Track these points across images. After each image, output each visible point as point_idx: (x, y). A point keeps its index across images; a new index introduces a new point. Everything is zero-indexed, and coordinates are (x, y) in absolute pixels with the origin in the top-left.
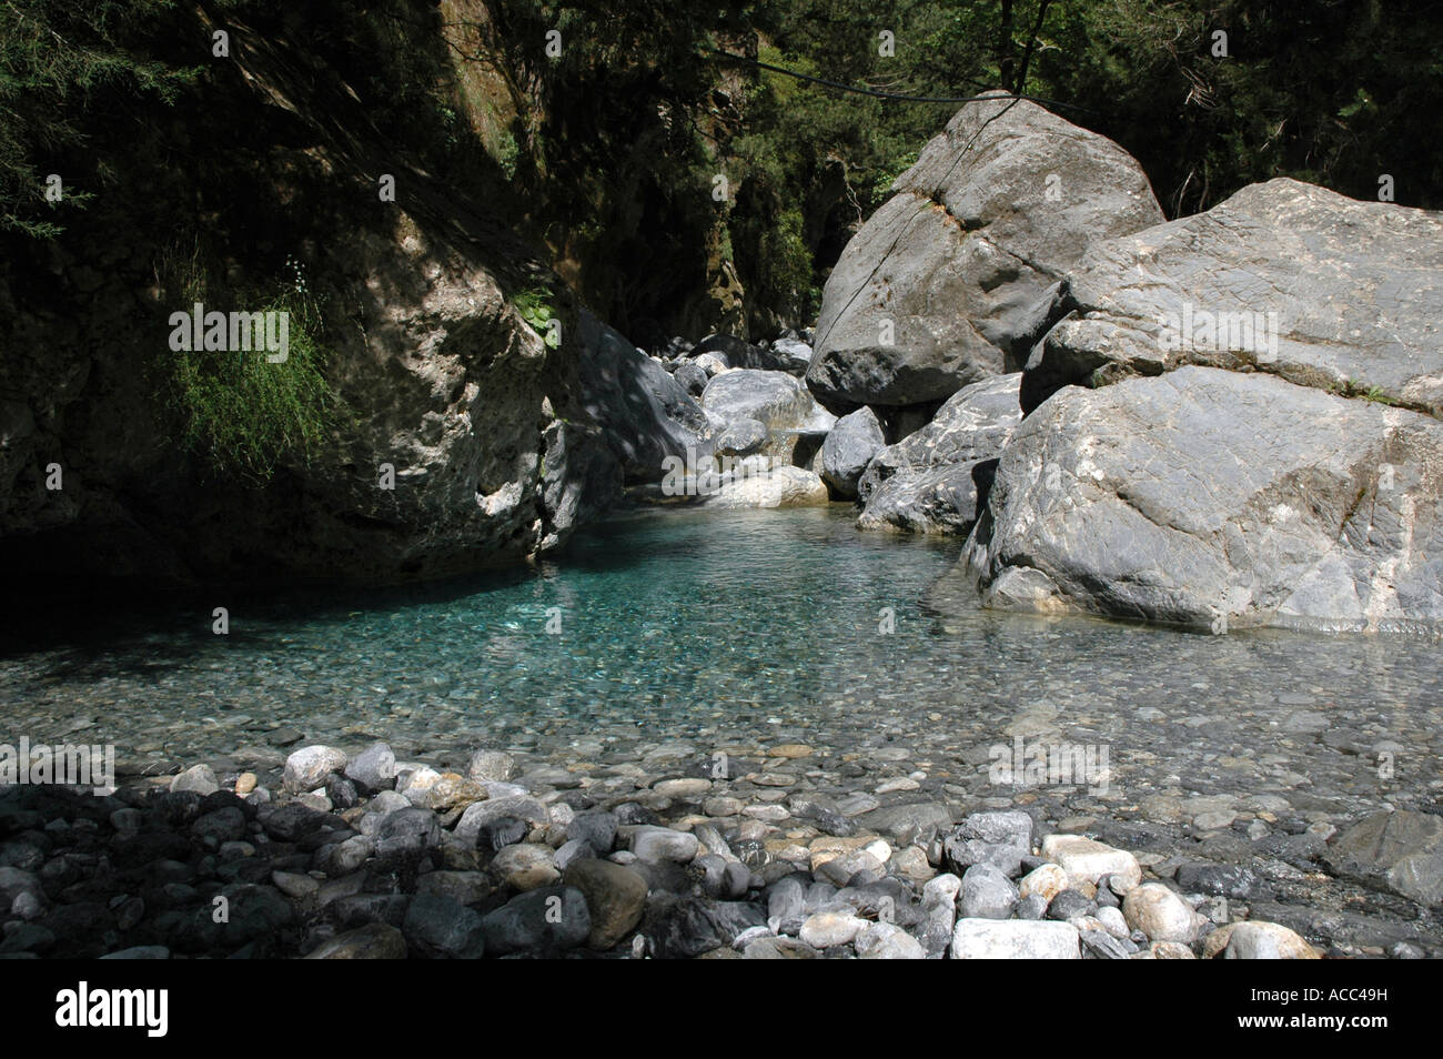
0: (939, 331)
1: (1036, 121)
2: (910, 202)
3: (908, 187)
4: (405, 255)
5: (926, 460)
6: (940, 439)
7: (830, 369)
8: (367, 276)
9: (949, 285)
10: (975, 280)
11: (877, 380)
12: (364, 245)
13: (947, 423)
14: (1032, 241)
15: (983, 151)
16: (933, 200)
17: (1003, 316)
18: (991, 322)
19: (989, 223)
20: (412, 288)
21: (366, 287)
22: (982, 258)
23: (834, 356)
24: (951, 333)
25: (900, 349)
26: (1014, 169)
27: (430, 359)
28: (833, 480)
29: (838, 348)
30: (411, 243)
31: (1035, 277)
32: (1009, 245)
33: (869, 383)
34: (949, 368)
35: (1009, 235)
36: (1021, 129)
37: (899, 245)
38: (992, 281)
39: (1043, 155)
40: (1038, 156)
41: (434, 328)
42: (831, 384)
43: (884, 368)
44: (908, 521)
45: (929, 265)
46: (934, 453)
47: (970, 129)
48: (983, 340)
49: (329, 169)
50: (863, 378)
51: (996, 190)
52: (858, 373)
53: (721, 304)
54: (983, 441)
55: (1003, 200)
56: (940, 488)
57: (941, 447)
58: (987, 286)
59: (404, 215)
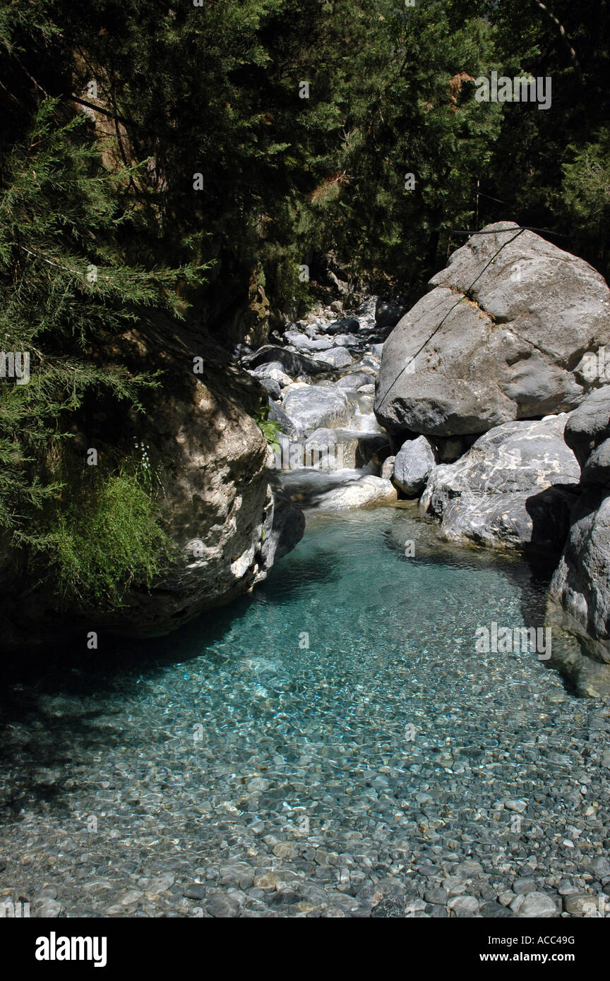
0: (478, 391)
1: (538, 247)
2: (448, 295)
3: (444, 283)
4: (202, 413)
5: (482, 488)
6: (491, 474)
7: (396, 409)
8: (177, 434)
9: (486, 361)
10: (503, 358)
11: (431, 420)
12: (175, 410)
13: (493, 461)
14: (541, 333)
15: (504, 268)
16: (466, 296)
17: (519, 381)
18: (512, 385)
19: (513, 320)
20: (207, 438)
21: (176, 443)
22: (509, 344)
23: (400, 400)
24: (487, 393)
25: (450, 401)
26: (530, 284)
27: (217, 489)
28: (402, 487)
29: (403, 396)
30: (205, 403)
31: (541, 357)
32: (526, 335)
33: (425, 421)
34: (484, 416)
35: (526, 329)
36: (529, 253)
37: (444, 326)
38: (515, 359)
39: (548, 274)
40: (545, 275)
41: (222, 467)
42: (396, 419)
43: (437, 412)
44: (481, 538)
45: (471, 345)
46: (487, 484)
47: (491, 248)
48: (506, 397)
49: (145, 350)
50: (421, 417)
51: (519, 298)
52: (418, 414)
53: (258, 314)
54: (522, 478)
55: (523, 305)
56: (505, 517)
57: (493, 480)
58: (510, 362)
59: (199, 382)
